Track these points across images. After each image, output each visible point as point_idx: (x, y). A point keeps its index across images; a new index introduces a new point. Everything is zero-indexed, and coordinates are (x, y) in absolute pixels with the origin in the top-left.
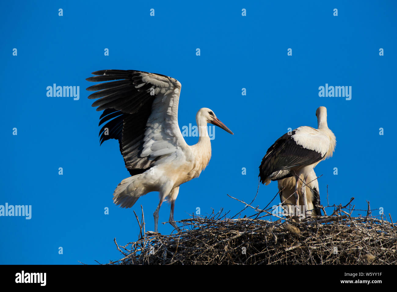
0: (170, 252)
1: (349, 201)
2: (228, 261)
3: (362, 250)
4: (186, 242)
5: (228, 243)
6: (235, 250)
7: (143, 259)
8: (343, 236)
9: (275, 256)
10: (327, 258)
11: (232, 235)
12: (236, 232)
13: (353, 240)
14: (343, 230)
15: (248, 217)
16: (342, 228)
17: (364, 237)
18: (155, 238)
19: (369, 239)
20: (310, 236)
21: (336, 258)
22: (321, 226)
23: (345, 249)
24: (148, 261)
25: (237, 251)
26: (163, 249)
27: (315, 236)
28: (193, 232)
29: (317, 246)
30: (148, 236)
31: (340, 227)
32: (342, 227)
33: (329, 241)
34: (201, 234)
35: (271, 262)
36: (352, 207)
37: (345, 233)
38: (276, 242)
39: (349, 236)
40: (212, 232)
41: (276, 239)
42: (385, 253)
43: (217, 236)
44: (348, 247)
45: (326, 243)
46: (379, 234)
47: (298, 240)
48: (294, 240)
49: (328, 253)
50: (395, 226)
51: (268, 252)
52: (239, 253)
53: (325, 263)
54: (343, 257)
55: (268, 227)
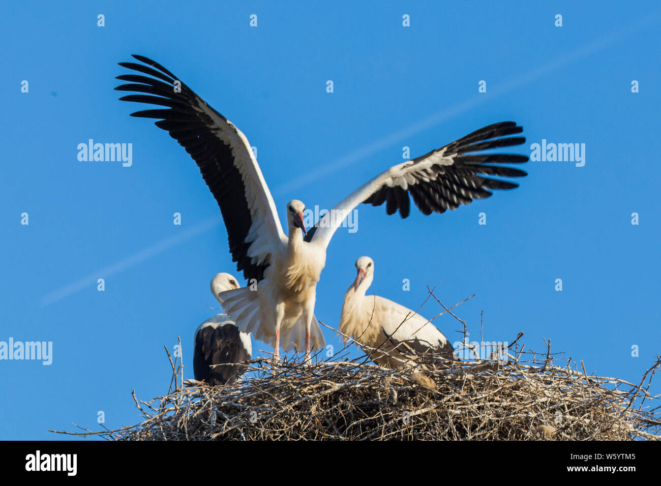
0: (222, 414)
1: (515, 339)
2: (317, 432)
3: (536, 418)
4: (248, 399)
5: (316, 401)
6: (328, 413)
7: (177, 424)
8: (502, 394)
9: (392, 423)
10: (477, 429)
11: (323, 389)
12: (331, 384)
13: (521, 401)
14: (504, 385)
16: (504, 382)
17: (538, 397)
18: (198, 391)
19: (546, 402)
20: (451, 393)
21: (492, 429)
22: (470, 376)
23: (507, 416)
24: (186, 427)
25: (331, 416)
26: (210, 408)
27: (459, 393)
28: (260, 383)
29: (462, 409)
30: (187, 387)
31: (500, 379)
32: (505, 380)
33: (481, 402)
34: (273, 385)
35: (385, 434)
36: (519, 348)
37: (508, 389)
38: (394, 401)
39: (514, 394)
40: (291, 383)
41: (396, 397)
42: (573, 424)
43: (298, 390)
44: (512, 413)
45: (477, 405)
46: (563, 393)
47: (431, 399)
48: (425, 398)
49: (479, 421)
50: (590, 381)
51: (381, 417)
52: (334, 419)
53: (473, 438)
54: (503, 428)
55: (383, 377)
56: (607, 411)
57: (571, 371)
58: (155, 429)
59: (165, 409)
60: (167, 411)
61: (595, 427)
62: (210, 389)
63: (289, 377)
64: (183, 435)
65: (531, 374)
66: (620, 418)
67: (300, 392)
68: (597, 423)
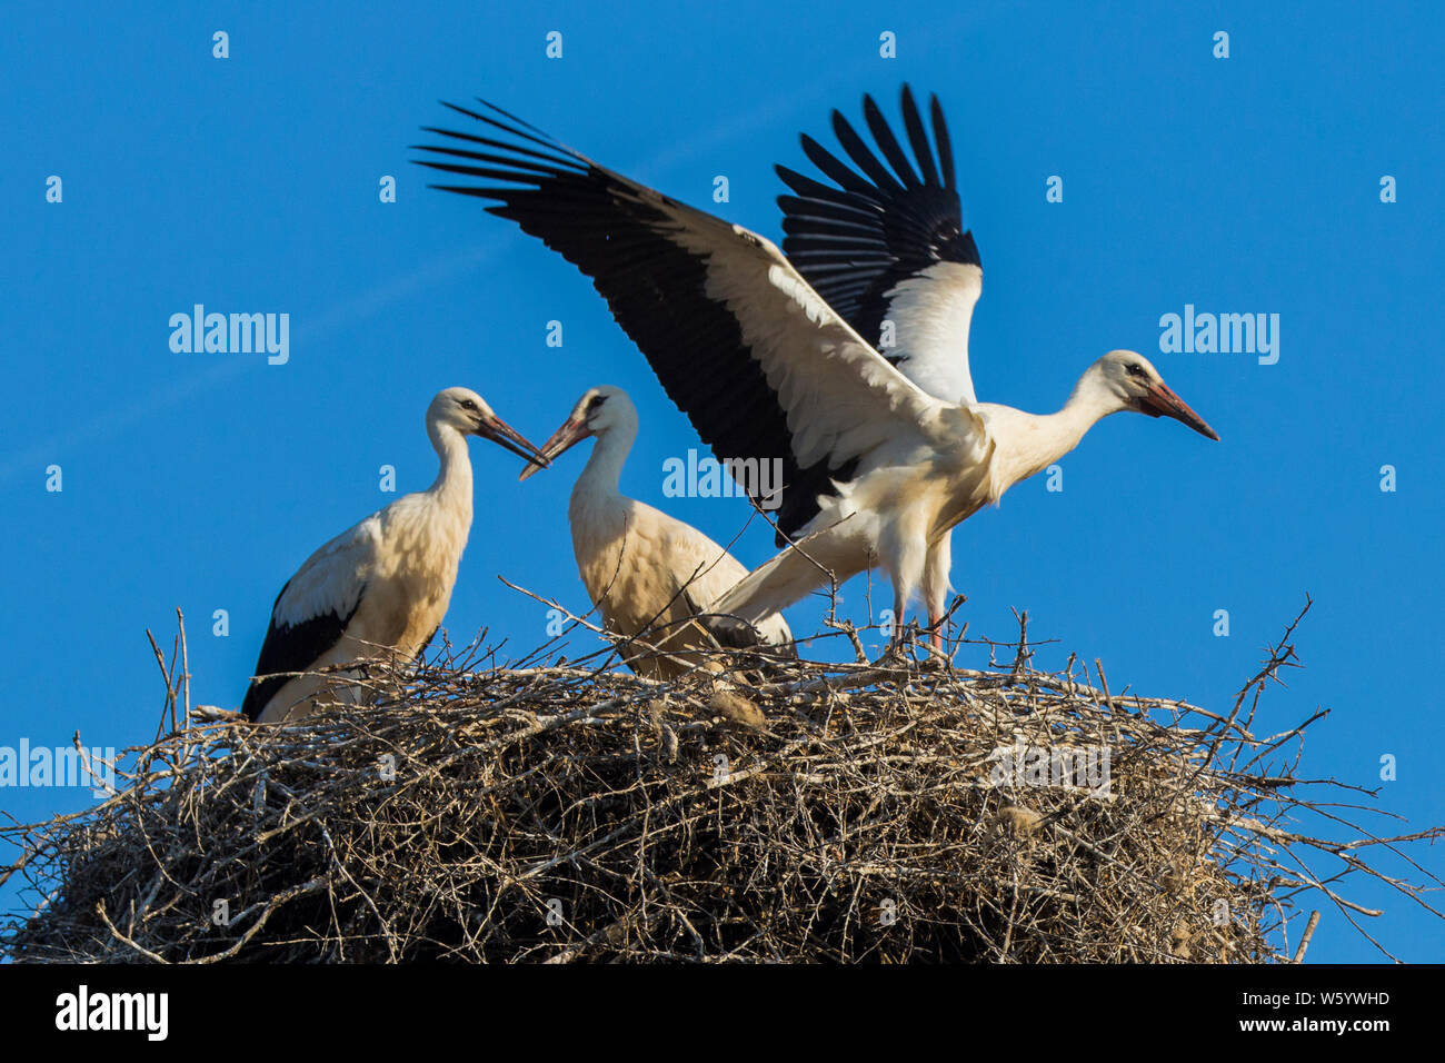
0: (278, 787)
2: (495, 825)
3: (994, 791)
4: (338, 752)
5: (493, 755)
6: (519, 782)
7: (176, 809)
8: (920, 737)
9: (666, 805)
10: (861, 818)
11: (510, 728)
13: (960, 753)
14: (922, 716)
15: (573, 660)
16: (920, 710)
17: (999, 742)
18: (223, 734)
20: (801, 735)
21: (894, 817)
22: (844, 697)
23: (928, 786)
24: (195, 819)
25: (527, 788)
26: (251, 776)
27: (820, 736)
28: (366, 715)
29: (825, 772)
30: (198, 723)
31: (912, 703)
32: (922, 704)
33: (869, 756)
34: (394, 721)
35: (651, 830)
37: (931, 726)
38: (671, 757)
39: (944, 737)
40: (436, 715)
41: (675, 746)
42: (1079, 805)
43: (452, 731)
44: (940, 780)
45: (859, 763)
46: (1057, 734)
47: (755, 749)
48: (741, 748)
49: (866, 798)
50: (1118, 707)
51: (640, 789)
52: (535, 796)
53: (852, 838)
54: (920, 814)
55: (646, 700)
56: (1155, 774)
57: (1073, 685)
58: (127, 821)
59: (149, 775)
60: (155, 780)
61: (1129, 810)
62: (252, 728)
63: (431, 702)
64: (190, 833)
65: (981, 692)
66: (1186, 789)
67: (456, 736)
68: (1134, 803)
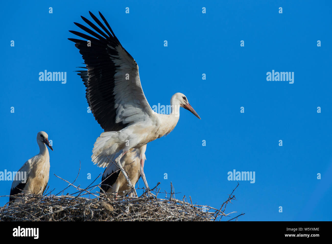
1: (156, 185)
4: (17, 214)
5: (52, 216)
8: (149, 214)
11: (56, 209)
12: (59, 207)
13: (158, 218)
14: (150, 209)
15: (70, 194)
16: (149, 208)
17: (167, 216)
19: (171, 218)
20: (122, 213)
22: (132, 205)
27: (126, 213)
28: (23, 206)
31: (147, 206)
32: (150, 206)
34: (29, 207)
36: (158, 190)
37: (152, 211)
38: (92, 217)
39: (155, 214)
40: (39, 206)
43: (43, 210)
45: (135, 219)
46: (180, 213)
47: (111, 216)
48: (108, 216)
50: (194, 207)
55: (87, 204)
57: (184, 202)
63: (38, 203)
65: (163, 204)
